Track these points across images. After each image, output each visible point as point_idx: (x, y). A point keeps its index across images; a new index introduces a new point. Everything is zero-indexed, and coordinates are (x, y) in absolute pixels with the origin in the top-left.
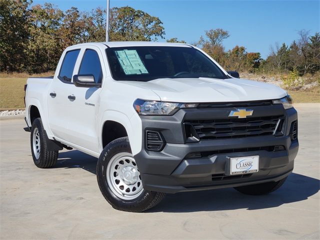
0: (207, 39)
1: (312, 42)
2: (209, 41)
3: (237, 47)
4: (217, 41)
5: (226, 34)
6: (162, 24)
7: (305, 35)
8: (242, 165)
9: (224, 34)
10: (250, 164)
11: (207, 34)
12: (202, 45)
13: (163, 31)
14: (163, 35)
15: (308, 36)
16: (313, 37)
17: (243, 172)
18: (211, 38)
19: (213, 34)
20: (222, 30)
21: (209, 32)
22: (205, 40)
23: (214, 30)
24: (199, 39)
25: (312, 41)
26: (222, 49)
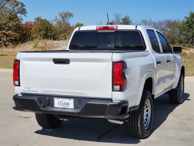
0: (60, 18)
1: (123, 22)
2: (61, 19)
3: (78, 23)
4: (66, 19)
5: (72, 15)
6: (25, 6)
7: (118, 17)
9: (71, 15)
11: (60, 15)
12: (56, 22)
13: (26, 11)
14: (25, 14)
15: (120, 18)
16: (123, 19)
18: (62, 17)
19: (64, 14)
20: (69, 12)
21: (61, 13)
22: (58, 19)
23: (64, 12)
24: (55, 18)
25: (123, 20)
26: (69, 24)
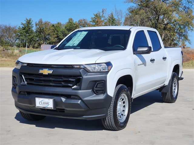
8: (42, 103)
10: (48, 103)
17: (43, 107)
